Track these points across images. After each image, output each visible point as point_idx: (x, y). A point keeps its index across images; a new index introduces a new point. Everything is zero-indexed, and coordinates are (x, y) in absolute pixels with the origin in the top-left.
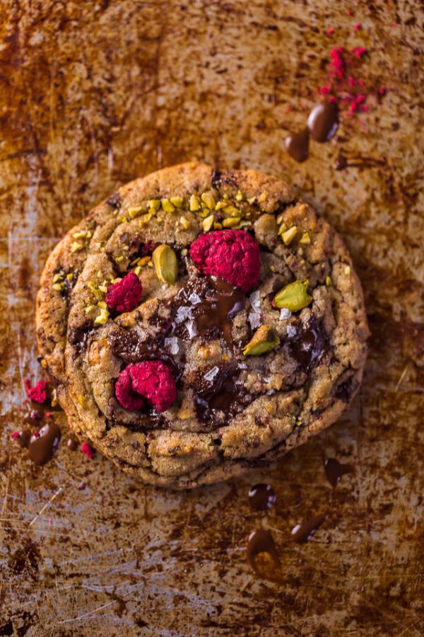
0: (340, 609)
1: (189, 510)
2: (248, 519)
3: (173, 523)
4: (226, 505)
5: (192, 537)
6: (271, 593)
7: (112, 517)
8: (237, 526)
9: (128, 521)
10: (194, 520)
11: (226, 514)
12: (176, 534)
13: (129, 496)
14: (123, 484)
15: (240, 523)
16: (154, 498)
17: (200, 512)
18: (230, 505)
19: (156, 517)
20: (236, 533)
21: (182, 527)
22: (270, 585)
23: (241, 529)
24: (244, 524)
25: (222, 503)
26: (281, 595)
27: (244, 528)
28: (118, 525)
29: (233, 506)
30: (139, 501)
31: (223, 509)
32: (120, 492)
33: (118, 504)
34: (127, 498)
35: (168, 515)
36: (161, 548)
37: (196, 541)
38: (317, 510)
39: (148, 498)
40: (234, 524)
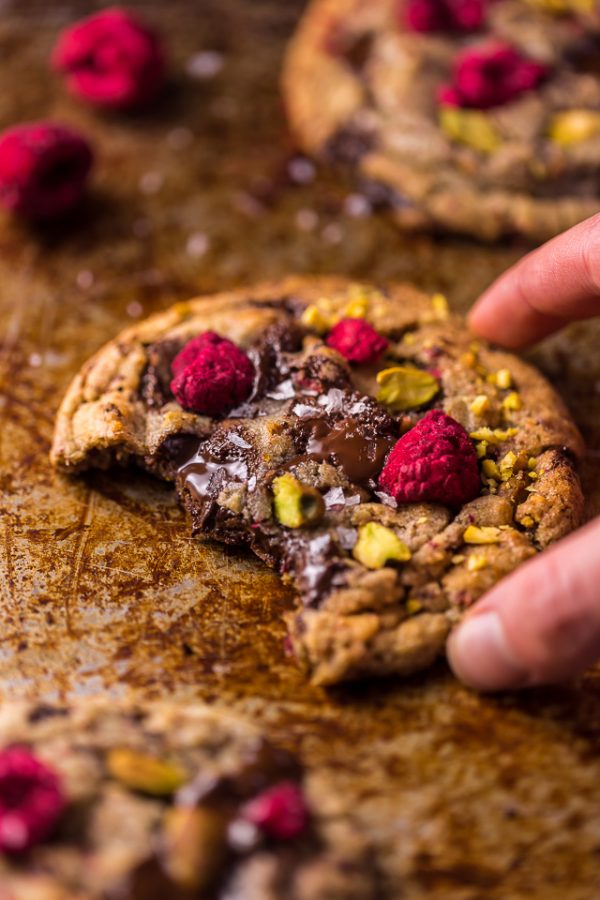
1: (143, 620)
2: (243, 626)
3: (117, 639)
4: (205, 611)
5: (152, 655)
6: (296, 719)
7: (15, 636)
8: (227, 636)
9: (41, 640)
10: (151, 632)
11: (207, 622)
12: (125, 652)
13: (39, 609)
14: (29, 594)
15: (231, 632)
16: (82, 610)
17: (162, 622)
18: (212, 610)
19: (87, 632)
20: (226, 645)
21: (134, 643)
22: (296, 708)
23: (234, 639)
24: (239, 633)
25: (197, 609)
26: (317, 721)
27: (238, 637)
28: (23, 647)
29: (216, 611)
30: (56, 614)
31: (201, 616)
32: (23, 605)
33: (21, 619)
34: (36, 611)
35: (107, 629)
36: (101, 672)
37: (158, 659)
39: (71, 611)
40: (222, 634)
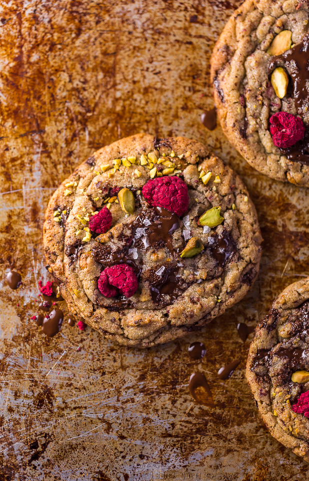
0: (252, 421)
1: (150, 361)
2: (189, 365)
3: (140, 370)
4: (174, 357)
5: (153, 379)
6: (206, 413)
7: (100, 369)
8: (182, 371)
9: (110, 370)
10: (154, 368)
11: (175, 363)
12: (142, 378)
13: (110, 354)
14: (106, 346)
15: (183, 368)
16: (126, 355)
17: (158, 362)
18: (176, 357)
19: (128, 367)
20: (182, 375)
21: (146, 373)
22: (206, 408)
23: (185, 372)
24: (187, 369)
25: (171, 356)
26: (213, 415)
27: (186, 371)
28: (104, 374)
29: (178, 357)
30: (117, 357)
31: (172, 360)
32: (104, 352)
33: (103, 359)
34: (109, 356)
35: (136, 365)
36: (133, 387)
37: (155, 381)
38: (234, 358)
39: (123, 355)
40: (180, 369)
